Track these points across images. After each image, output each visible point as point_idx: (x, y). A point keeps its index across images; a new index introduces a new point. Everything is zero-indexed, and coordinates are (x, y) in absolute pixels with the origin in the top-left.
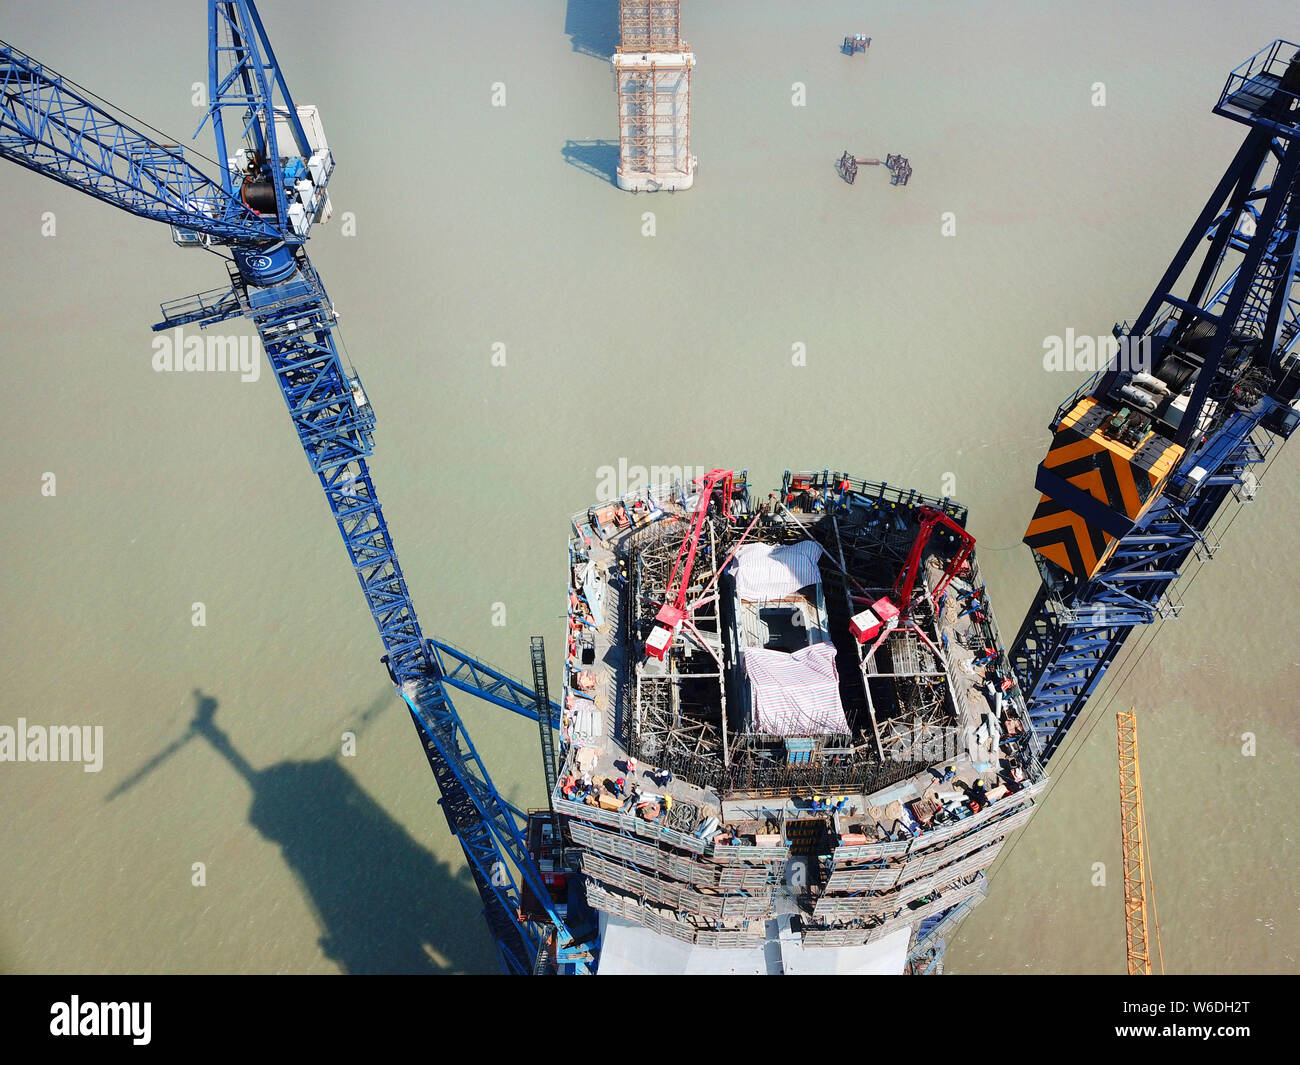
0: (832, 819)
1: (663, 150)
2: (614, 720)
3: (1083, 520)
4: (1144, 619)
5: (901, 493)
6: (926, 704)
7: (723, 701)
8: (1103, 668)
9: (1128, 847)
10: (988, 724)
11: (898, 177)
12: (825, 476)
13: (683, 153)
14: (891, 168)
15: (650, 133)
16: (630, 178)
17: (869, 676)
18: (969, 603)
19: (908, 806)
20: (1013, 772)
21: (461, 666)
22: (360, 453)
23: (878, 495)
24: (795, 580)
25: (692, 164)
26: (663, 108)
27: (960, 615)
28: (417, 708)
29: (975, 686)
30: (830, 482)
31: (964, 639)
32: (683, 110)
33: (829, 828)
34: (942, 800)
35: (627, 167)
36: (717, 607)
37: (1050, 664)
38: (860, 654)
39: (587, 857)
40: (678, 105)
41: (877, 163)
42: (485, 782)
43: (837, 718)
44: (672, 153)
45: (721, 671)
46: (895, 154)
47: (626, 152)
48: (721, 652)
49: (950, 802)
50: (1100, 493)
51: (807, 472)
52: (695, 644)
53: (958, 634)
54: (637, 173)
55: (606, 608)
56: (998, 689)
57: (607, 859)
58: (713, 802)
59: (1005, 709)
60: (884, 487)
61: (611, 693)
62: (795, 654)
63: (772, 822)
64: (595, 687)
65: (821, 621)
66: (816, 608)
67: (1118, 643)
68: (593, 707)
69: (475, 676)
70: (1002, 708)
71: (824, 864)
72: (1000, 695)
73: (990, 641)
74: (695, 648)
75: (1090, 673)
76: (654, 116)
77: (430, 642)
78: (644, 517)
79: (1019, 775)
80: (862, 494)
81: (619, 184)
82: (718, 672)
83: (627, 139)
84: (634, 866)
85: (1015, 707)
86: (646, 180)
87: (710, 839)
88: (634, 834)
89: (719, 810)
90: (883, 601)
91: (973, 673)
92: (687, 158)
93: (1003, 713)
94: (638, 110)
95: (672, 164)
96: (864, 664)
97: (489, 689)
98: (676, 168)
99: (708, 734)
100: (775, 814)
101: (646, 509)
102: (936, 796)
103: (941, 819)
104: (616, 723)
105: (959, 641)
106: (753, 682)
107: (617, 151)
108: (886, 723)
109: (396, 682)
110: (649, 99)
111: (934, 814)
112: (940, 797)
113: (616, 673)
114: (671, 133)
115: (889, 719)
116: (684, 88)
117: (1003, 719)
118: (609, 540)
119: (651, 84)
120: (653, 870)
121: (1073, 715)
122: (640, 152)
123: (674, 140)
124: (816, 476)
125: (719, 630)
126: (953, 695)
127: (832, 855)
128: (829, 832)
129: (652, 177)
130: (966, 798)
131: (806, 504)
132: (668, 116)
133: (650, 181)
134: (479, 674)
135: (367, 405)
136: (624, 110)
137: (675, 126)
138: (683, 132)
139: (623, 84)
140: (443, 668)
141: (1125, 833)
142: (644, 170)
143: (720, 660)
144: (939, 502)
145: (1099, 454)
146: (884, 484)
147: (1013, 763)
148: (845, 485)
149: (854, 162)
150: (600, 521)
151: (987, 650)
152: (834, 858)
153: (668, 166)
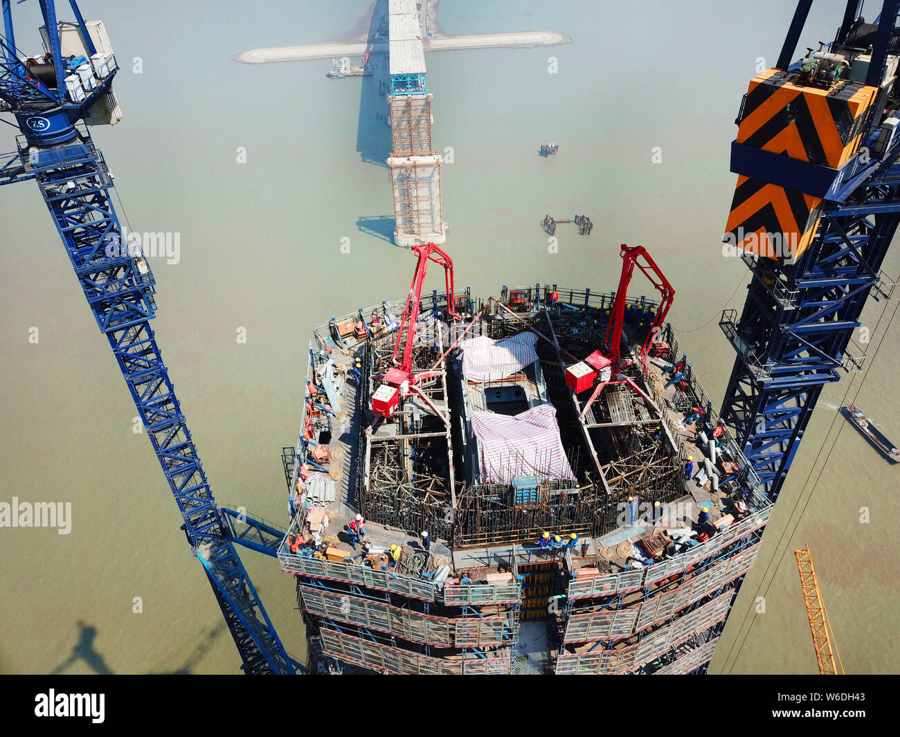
0: (564, 561)
1: (425, 219)
2: (347, 487)
3: (782, 190)
4: (831, 377)
5: (604, 297)
6: (645, 448)
7: (450, 453)
8: (797, 439)
9: (822, 662)
10: (705, 469)
11: (583, 229)
12: (537, 290)
13: (438, 220)
14: (579, 224)
15: (415, 208)
16: (404, 239)
17: (589, 426)
18: (673, 376)
19: (639, 544)
20: (736, 505)
21: (250, 528)
22: (145, 316)
23: (583, 303)
24: (515, 361)
25: (445, 228)
26: (423, 191)
27: (666, 386)
28: (209, 565)
29: (688, 440)
30: (542, 297)
31: (672, 405)
32: (436, 192)
33: (562, 570)
34: (671, 537)
35: (401, 231)
36: (444, 380)
37: (751, 436)
38: (578, 409)
39: (325, 632)
40: (433, 189)
41: (569, 222)
42: (266, 624)
43: (561, 465)
44: (430, 221)
45: (448, 430)
46: (580, 215)
47: (399, 221)
48: (448, 415)
49: (679, 538)
50: (798, 151)
51: (522, 287)
52: (423, 409)
53: (666, 401)
54: (408, 235)
55: (344, 399)
56: (710, 437)
57: (344, 631)
58: (444, 553)
59: (720, 455)
60: (587, 294)
61: (346, 465)
62: (517, 416)
63: (504, 566)
64: (330, 460)
65: (541, 393)
66: (536, 384)
67: (809, 409)
68: (328, 479)
69: (261, 535)
70: (717, 454)
71: (561, 617)
72: (713, 443)
73: (697, 402)
74: (422, 412)
75: (785, 449)
76: (417, 197)
77: (224, 510)
78: (381, 329)
79: (743, 506)
80: (570, 304)
81: (396, 242)
82: (445, 430)
83: (400, 213)
84: (369, 634)
85: (729, 452)
86: (414, 239)
87: (440, 585)
88: (363, 588)
89: (450, 560)
90: (595, 354)
91: (685, 430)
92: (441, 223)
93: (718, 459)
94: (406, 193)
95: (431, 229)
96: (582, 416)
97: (272, 545)
98: (434, 231)
99: (436, 485)
100: (506, 559)
101: (383, 324)
102: (665, 533)
103: (672, 552)
104: (349, 490)
105: (668, 406)
106: (478, 438)
107: (393, 222)
108: (608, 466)
109: (193, 545)
110: (413, 186)
111: (665, 547)
112: (669, 533)
113: (351, 449)
114: (429, 208)
115: (612, 462)
116: (436, 177)
117: (719, 464)
118: (349, 349)
119: (414, 176)
120: (389, 636)
121: (775, 494)
122: (409, 221)
123: (431, 213)
124: (530, 290)
125: (446, 398)
126: (670, 436)
127: (567, 594)
128: (563, 574)
129: (418, 237)
130: (695, 533)
131: (522, 308)
132: (426, 197)
133: (416, 240)
134: (265, 534)
135: (150, 274)
136: (397, 194)
137: (431, 203)
138: (437, 206)
139: (395, 177)
140: (234, 532)
141: (817, 649)
142: (412, 233)
143: (447, 420)
144: (637, 302)
145: (793, 103)
146: (588, 290)
147: (735, 498)
148: (555, 296)
149: (553, 222)
150: (341, 332)
151: (695, 409)
152: (569, 596)
153: (430, 229)
